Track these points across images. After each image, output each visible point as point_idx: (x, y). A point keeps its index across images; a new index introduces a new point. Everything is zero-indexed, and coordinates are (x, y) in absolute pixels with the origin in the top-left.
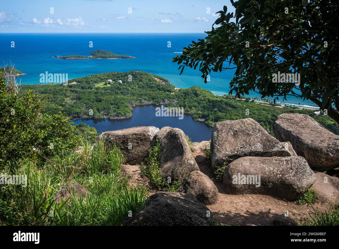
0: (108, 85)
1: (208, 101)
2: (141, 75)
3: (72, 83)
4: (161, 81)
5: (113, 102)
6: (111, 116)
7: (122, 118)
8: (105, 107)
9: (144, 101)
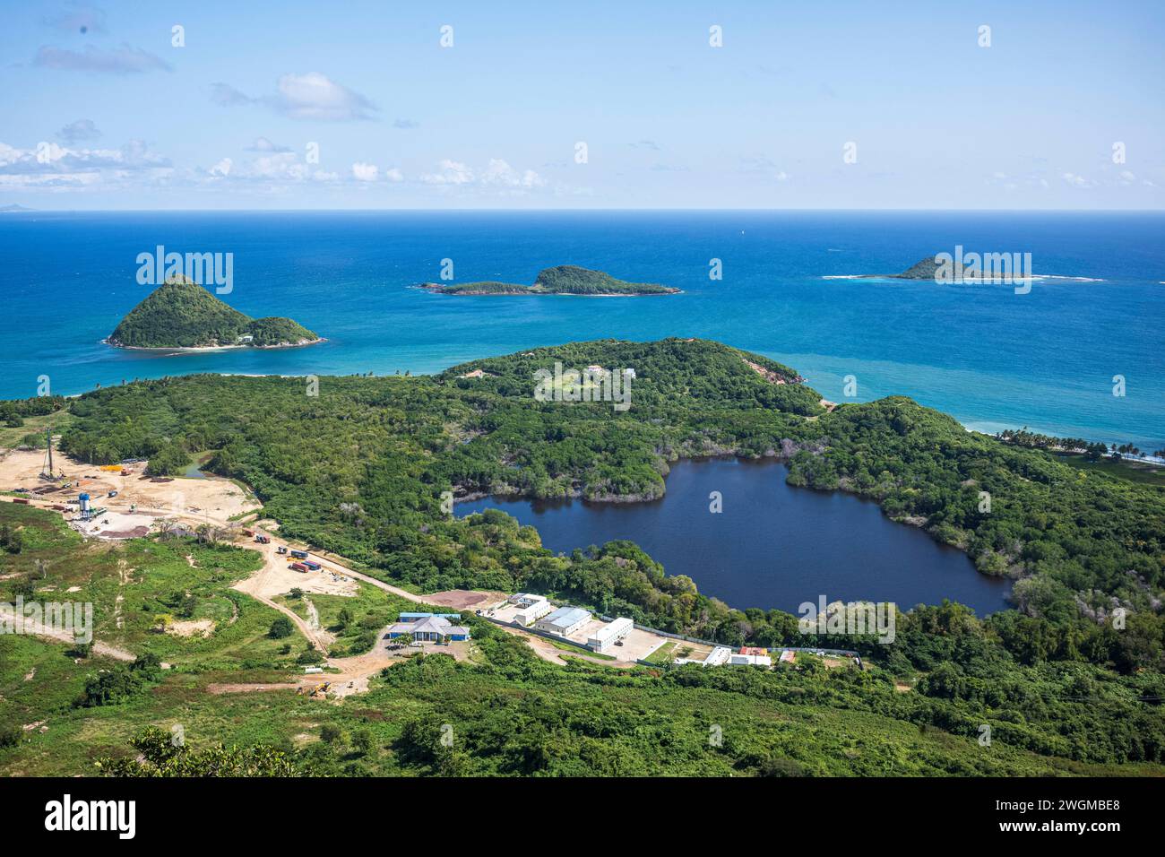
1: (943, 450)
2: (703, 351)
3: (469, 375)
4: (773, 375)
5: (603, 443)
6: (591, 489)
7: (631, 498)
8: (575, 458)
9: (708, 441)
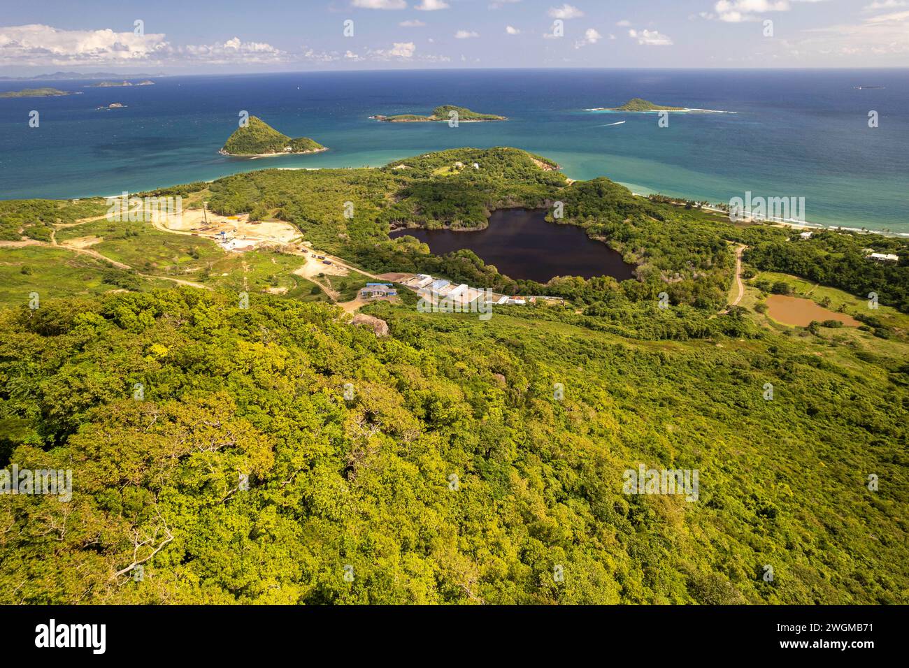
0: (456, 172)
1: (618, 205)
2: (511, 154)
3: (399, 167)
4: (546, 165)
5: (460, 202)
6: (453, 225)
7: (472, 229)
8: (446, 210)
9: (510, 201)
